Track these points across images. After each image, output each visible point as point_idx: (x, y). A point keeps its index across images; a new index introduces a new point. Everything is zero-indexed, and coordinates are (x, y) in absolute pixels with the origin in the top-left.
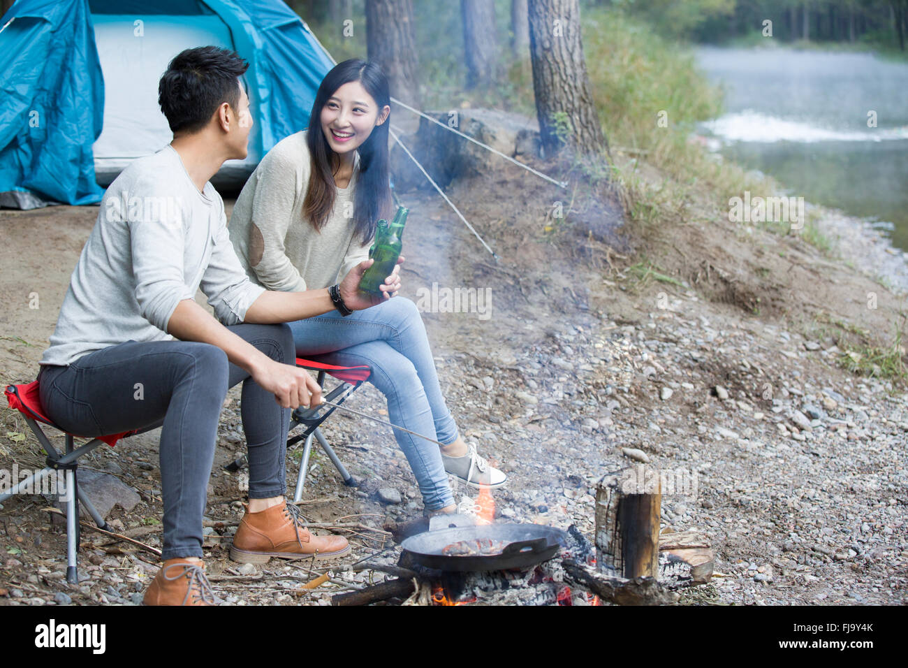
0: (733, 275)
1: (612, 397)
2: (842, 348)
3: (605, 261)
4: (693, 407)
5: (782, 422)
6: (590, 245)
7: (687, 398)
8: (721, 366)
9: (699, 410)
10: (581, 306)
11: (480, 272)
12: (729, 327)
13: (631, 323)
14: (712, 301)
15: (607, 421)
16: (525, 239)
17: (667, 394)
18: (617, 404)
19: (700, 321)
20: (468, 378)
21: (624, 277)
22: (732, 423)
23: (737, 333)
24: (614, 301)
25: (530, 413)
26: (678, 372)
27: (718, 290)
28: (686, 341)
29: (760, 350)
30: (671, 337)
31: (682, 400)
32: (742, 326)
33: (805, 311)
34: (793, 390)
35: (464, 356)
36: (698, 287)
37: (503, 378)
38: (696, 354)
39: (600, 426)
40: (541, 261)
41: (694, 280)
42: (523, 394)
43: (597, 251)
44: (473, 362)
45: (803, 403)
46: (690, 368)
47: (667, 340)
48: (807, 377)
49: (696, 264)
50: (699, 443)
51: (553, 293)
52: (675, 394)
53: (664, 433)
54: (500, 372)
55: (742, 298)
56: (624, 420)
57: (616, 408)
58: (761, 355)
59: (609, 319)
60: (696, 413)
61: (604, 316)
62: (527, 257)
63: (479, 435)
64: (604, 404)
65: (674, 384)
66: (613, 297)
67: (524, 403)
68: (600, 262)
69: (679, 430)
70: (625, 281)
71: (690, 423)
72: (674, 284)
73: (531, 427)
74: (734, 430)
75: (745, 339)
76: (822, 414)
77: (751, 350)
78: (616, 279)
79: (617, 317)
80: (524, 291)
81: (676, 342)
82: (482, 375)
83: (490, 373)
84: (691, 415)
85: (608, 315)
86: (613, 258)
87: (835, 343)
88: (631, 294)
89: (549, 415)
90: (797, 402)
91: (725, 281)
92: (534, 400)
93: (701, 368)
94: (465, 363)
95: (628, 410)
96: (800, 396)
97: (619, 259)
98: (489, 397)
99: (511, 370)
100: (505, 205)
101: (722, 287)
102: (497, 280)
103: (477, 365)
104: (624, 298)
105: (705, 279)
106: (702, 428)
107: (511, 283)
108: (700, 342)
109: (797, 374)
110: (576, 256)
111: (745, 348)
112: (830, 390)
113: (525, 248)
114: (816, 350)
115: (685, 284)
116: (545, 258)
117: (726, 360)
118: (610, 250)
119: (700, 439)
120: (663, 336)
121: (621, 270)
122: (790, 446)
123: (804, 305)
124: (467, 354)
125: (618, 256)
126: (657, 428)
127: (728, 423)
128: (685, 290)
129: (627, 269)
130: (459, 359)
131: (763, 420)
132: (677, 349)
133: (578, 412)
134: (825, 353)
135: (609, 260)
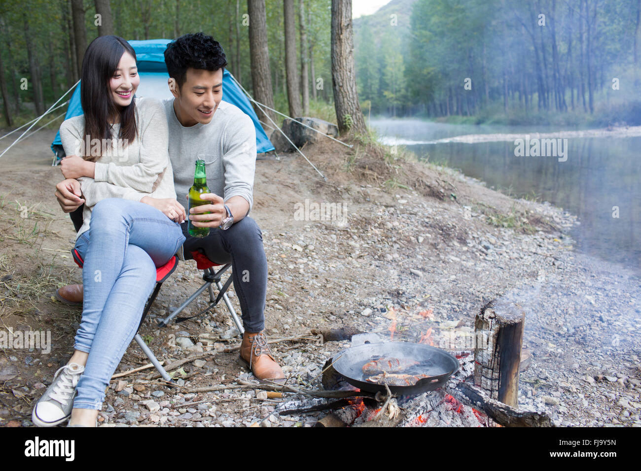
0: (432, 184)
1: (395, 242)
2: (486, 215)
3: (374, 179)
4: (434, 246)
5: (477, 251)
6: (368, 172)
7: (431, 241)
8: (439, 225)
9: (438, 247)
10: (367, 199)
11: (319, 185)
12: (436, 207)
13: (392, 206)
14: (424, 196)
15: (396, 255)
16: (337, 170)
17: (421, 239)
18: (399, 246)
19: (423, 205)
20: (324, 236)
21: (384, 186)
22: (454, 253)
23: (440, 210)
24: (381, 197)
25: (358, 252)
26: (423, 229)
27: (426, 191)
28: (420, 214)
29: (453, 217)
30: (412, 212)
31: (428, 242)
32: (441, 206)
33: (466, 199)
34: (474, 235)
35: (319, 225)
36: (416, 189)
37: (341, 235)
38: (427, 220)
39: (393, 258)
40: (345, 180)
41: (415, 186)
42: (352, 243)
43: (370, 175)
44: (324, 227)
45: (481, 242)
46: (426, 226)
47: (411, 214)
48: (477, 229)
49: (414, 179)
50: (444, 265)
51: (353, 194)
52: (424, 240)
53: (424, 260)
54: (339, 232)
55: (438, 194)
56: (404, 254)
57: (398, 248)
58: (454, 220)
59: (381, 205)
60: (437, 249)
61: (379, 204)
62: (339, 178)
63: (334, 266)
64: (392, 246)
65: (423, 235)
66: (381, 195)
67: (353, 248)
68: (372, 180)
69: (431, 258)
70: (384, 188)
71: (435, 254)
72: (406, 189)
73: (360, 260)
74: (456, 256)
75: (444, 212)
76: (491, 246)
77: (450, 217)
78: (380, 187)
79: (384, 204)
80: (340, 193)
81: (416, 214)
82: (329, 234)
83: (334, 232)
84: (434, 250)
85: (380, 203)
86: (377, 178)
87: (483, 213)
88: (389, 193)
89: (367, 253)
90: (478, 241)
91: (429, 187)
92: (358, 245)
93: (431, 226)
94: (320, 228)
95: (404, 249)
96: (478, 238)
97: (380, 178)
98: (335, 245)
99: (344, 231)
100: (326, 156)
101: (428, 189)
102: (327, 189)
103: (326, 229)
104: (386, 195)
105: (420, 186)
106: (442, 257)
107: (334, 190)
108: (426, 214)
109: (472, 227)
110: (361, 178)
111: (446, 216)
112: (490, 234)
113: (337, 174)
114: (476, 217)
115: (411, 188)
116: (347, 178)
117: (440, 222)
118: (376, 174)
119: (443, 262)
120: (408, 212)
121: (382, 183)
122: (486, 263)
123: (464, 196)
124: (320, 223)
125: (379, 177)
126: (421, 257)
127: (452, 253)
128: (412, 191)
129: (384, 183)
130: (317, 226)
131: (468, 251)
132: (417, 218)
133: (380, 251)
134: (480, 218)
135: (376, 178)
